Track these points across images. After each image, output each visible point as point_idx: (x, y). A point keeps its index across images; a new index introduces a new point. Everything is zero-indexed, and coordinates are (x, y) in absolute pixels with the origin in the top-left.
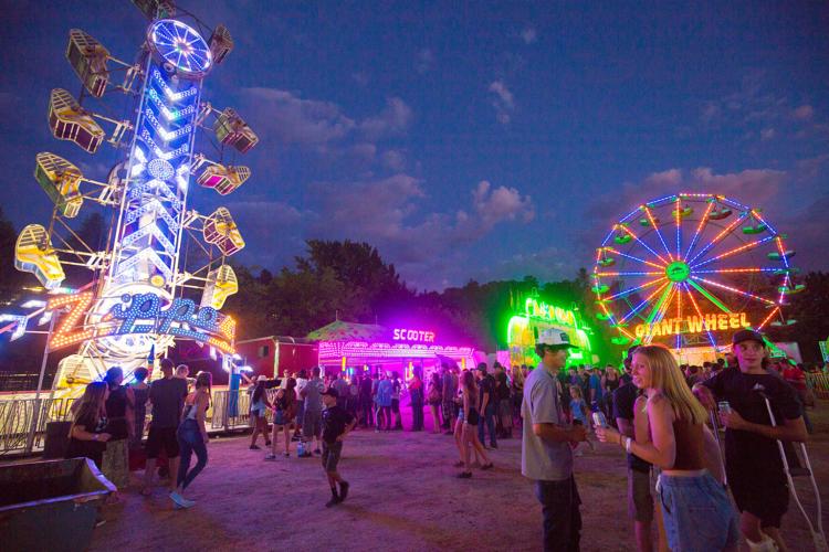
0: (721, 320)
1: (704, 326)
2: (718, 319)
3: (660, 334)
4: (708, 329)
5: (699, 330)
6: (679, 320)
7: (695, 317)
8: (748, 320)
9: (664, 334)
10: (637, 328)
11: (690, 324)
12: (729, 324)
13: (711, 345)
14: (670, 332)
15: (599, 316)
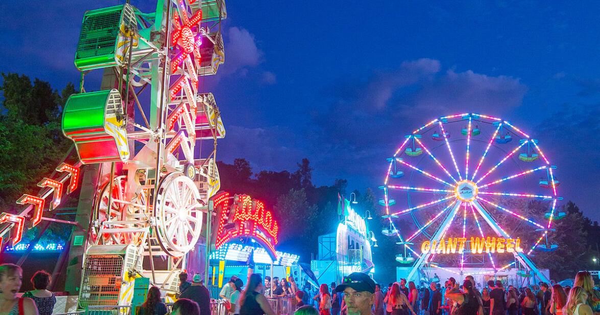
0: (499, 243)
1: (484, 248)
2: (497, 242)
3: (444, 252)
4: (488, 251)
5: (480, 251)
6: (464, 240)
7: (478, 239)
8: (521, 246)
9: (448, 252)
10: (424, 245)
11: (473, 244)
12: (505, 248)
13: (491, 266)
14: (453, 251)
15: (385, 232)
